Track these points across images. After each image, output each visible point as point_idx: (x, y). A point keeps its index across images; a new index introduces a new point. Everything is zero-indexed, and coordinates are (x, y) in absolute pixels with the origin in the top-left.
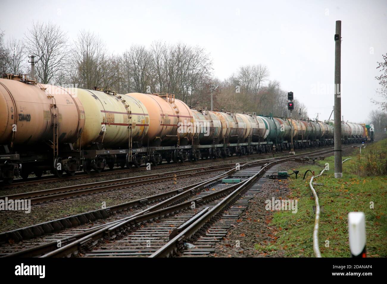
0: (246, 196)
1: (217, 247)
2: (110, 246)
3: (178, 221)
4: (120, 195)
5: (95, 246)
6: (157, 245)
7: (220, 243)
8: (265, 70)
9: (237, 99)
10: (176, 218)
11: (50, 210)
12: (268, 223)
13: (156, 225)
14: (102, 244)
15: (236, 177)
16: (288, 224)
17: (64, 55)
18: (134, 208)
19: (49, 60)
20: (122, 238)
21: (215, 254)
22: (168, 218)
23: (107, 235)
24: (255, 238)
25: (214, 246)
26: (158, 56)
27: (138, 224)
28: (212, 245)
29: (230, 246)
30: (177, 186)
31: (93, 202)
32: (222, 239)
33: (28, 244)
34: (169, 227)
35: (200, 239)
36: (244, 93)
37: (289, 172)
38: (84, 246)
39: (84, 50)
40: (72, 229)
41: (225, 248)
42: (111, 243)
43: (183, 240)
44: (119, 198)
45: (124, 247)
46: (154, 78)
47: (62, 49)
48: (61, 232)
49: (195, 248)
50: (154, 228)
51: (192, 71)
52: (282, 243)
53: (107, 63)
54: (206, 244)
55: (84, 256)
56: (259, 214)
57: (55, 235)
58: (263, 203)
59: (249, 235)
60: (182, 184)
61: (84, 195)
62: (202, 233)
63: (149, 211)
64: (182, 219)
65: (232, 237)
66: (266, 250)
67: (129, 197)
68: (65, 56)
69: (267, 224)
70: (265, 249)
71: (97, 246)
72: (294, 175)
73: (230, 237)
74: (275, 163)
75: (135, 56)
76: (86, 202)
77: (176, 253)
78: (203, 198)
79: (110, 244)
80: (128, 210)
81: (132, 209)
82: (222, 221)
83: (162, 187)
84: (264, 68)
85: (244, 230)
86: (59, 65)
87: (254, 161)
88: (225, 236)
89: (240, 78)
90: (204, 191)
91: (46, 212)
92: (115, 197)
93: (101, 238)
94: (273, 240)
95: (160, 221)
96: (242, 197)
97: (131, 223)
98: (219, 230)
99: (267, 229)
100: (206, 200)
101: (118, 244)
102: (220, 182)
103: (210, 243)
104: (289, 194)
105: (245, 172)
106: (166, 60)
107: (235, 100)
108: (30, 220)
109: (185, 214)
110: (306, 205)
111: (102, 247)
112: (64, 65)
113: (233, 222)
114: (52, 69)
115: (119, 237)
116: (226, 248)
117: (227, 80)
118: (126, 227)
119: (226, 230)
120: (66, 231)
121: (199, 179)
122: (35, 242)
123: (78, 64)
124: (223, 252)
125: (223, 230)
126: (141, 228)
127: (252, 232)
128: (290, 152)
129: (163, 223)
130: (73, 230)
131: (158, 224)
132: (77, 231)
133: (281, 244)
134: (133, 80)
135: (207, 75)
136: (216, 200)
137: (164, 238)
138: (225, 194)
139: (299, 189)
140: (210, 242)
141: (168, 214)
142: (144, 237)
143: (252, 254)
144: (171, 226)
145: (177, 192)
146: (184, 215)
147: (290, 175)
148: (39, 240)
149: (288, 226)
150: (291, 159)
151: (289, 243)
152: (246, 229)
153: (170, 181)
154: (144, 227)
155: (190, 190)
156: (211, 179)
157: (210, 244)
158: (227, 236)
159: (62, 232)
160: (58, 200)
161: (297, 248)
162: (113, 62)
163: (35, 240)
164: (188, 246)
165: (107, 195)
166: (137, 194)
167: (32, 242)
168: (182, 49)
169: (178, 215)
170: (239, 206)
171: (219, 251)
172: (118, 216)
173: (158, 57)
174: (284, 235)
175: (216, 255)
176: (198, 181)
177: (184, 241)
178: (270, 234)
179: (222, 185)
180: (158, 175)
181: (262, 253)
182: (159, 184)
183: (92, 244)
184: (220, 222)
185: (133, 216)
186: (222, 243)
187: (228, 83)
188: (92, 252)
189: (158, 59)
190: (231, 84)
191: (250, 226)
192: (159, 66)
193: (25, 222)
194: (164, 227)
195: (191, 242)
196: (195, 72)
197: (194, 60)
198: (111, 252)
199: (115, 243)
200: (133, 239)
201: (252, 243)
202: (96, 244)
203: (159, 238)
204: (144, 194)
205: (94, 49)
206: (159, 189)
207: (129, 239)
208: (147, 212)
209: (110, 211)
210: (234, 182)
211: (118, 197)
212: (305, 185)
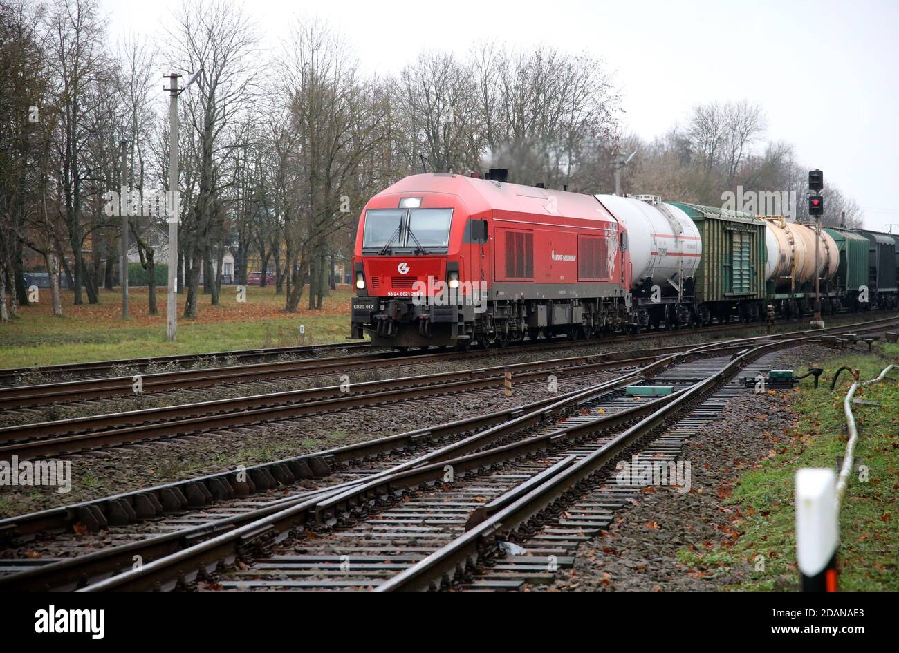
0: (679, 430)
1: (581, 554)
2: (319, 546)
3: (498, 487)
4: (367, 421)
5: (280, 544)
6: (433, 546)
7: (590, 543)
8: (757, 114)
9: (683, 186)
10: (494, 481)
11: (189, 453)
12: (723, 498)
13: (442, 496)
14: (299, 541)
15: (663, 381)
16: (771, 501)
17: (253, 72)
18: (394, 453)
19: (218, 86)
20: (352, 527)
21: (572, 571)
22: (475, 480)
23: (314, 519)
24: (682, 533)
25: (575, 551)
26: (487, 77)
27: (395, 492)
28: (569, 548)
29: (615, 553)
30: (511, 401)
31: (297, 436)
32: (599, 534)
33: (120, 536)
34: (471, 501)
35: (541, 534)
36: (701, 172)
37: (800, 371)
38: (250, 545)
39: (303, 62)
40: (235, 502)
41: (601, 557)
42: (322, 538)
43: (497, 534)
44: (364, 428)
45: (352, 548)
46: (476, 131)
47: (249, 57)
48: (207, 509)
49: (525, 555)
50: (436, 504)
51: (569, 116)
52: (749, 547)
53: (362, 93)
54: (556, 547)
55: (249, 569)
56: (705, 476)
57: (189, 516)
58: (721, 446)
59: (668, 527)
60: (524, 397)
61: (277, 420)
62: (549, 519)
63: (427, 462)
64: (507, 484)
65: (624, 530)
66: (705, 564)
67: (390, 426)
68: (256, 76)
69: (718, 498)
70: (702, 562)
71: (284, 546)
72: (811, 379)
73: (617, 530)
74: (769, 349)
75: (429, 76)
76: (280, 436)
77: (475, 566)
78: (569, 433)
79: (318, 541)
80: (379, 459)
81: (390, 455)
82: (605, 490)
83: (473, 402)
84: (754, 109)
85: (658, 512)
86: (243, 97)
87: (715, 343)
88: (607, 528)
89: (694, 134)
90: (577, 415)
91: (179, 459)
92: (353, 426)
93: (298, 525)
94: (729, 538)
95: (453, 487)
96: (667, 432)
97: (378, 490)
98: (595, 511)
99: (719, 511)
100: (577, 438)
101: (339, 542)
102: (622, 393)
103: (567, 543)
104: (792, 425)
105: (689, 369)
106: (507, 87)
107: (679, 190)
108: (137, 477)
109: (518, 472)
110: (828, 455)
111: (298, 548)
112: (253, 98)
113: (633, 492)
114: (224, 106)
115: (343, 524)
116: (603, 557)
117: (660, 138)
118: (365, 499)
119: (611, 512)
120: (218, 507)
121: (569, 385)
122: (138, 533)
123: (288, 96)
124: (593, 565)
125: (604, 511)
126: (403, 502)
127: (678, 519)
128: (812, 322)
129: (458, 491)
130: (235, 504)
131: (446, 495)
132: (245, 507)
133: (744, 550)
134: (425, 138)
135: (610, 126)
136: (602, 437)
137: (453, 530)
138: (627, 422)
139: (816, 413)
140: (567, 541)
141: (475, 471)
142: (406, 525)
143: (668, 574)
144: (478, 499)
145: (509, 416)
146: (516, 474)
147: (800, 378)
148: (149, 527)
149: (770, 505)
150: (811, 339)
151: (764, 547)
152: (663, 510)
153: (497, 388)
154: (411, 502)
155: (540, 411)
156: (598, 386)
157: (563, 547)
158: (611, 526)
159: (209, 509)
160: (213, 430)
161: (781, 560)
162: (377, 92)
163: (140, 527)
164: (507, 551)
165: (334, 419)
166: (409, 418)
167: (130, 533)
168: (545, 59)
169: (500, 472)
170: (656, 453)
171: (585, 565)
172: (352, 473)
173: (485, 80)
174: (757, 528)
175: (574, 574)
176: (567, 390)
177: (498, 536)
178: (724, 524)
179: (625, 400)
180: (470, 373)
181: (694, 572)
182: (469, 395)
183: (274, 540)
184: (600, 492)
185: (384, 473)
186: (596, 544)
187: (662, 146)
188: (271, 559)
189: (485, 84)
190: (670, 148)
191: (675, 504)
192: (488, 102)
193: (125, 481)
194: (460, 501)
195: (518, 540)
196: (579, 117)
197: (576, 87)
198: (318, 562)
199: (331, 539)
200: (376, 531)
201: (672, 546)
202: (283, 541)
203: (440, 529)
204: (426, 419)
205: (328, 58)
206: (465, 407)
207: (367, 530)
208: (422, 464)
209: (334, 459)
210: (657, 393)
211: (360, 426)
212: (834, 405)
